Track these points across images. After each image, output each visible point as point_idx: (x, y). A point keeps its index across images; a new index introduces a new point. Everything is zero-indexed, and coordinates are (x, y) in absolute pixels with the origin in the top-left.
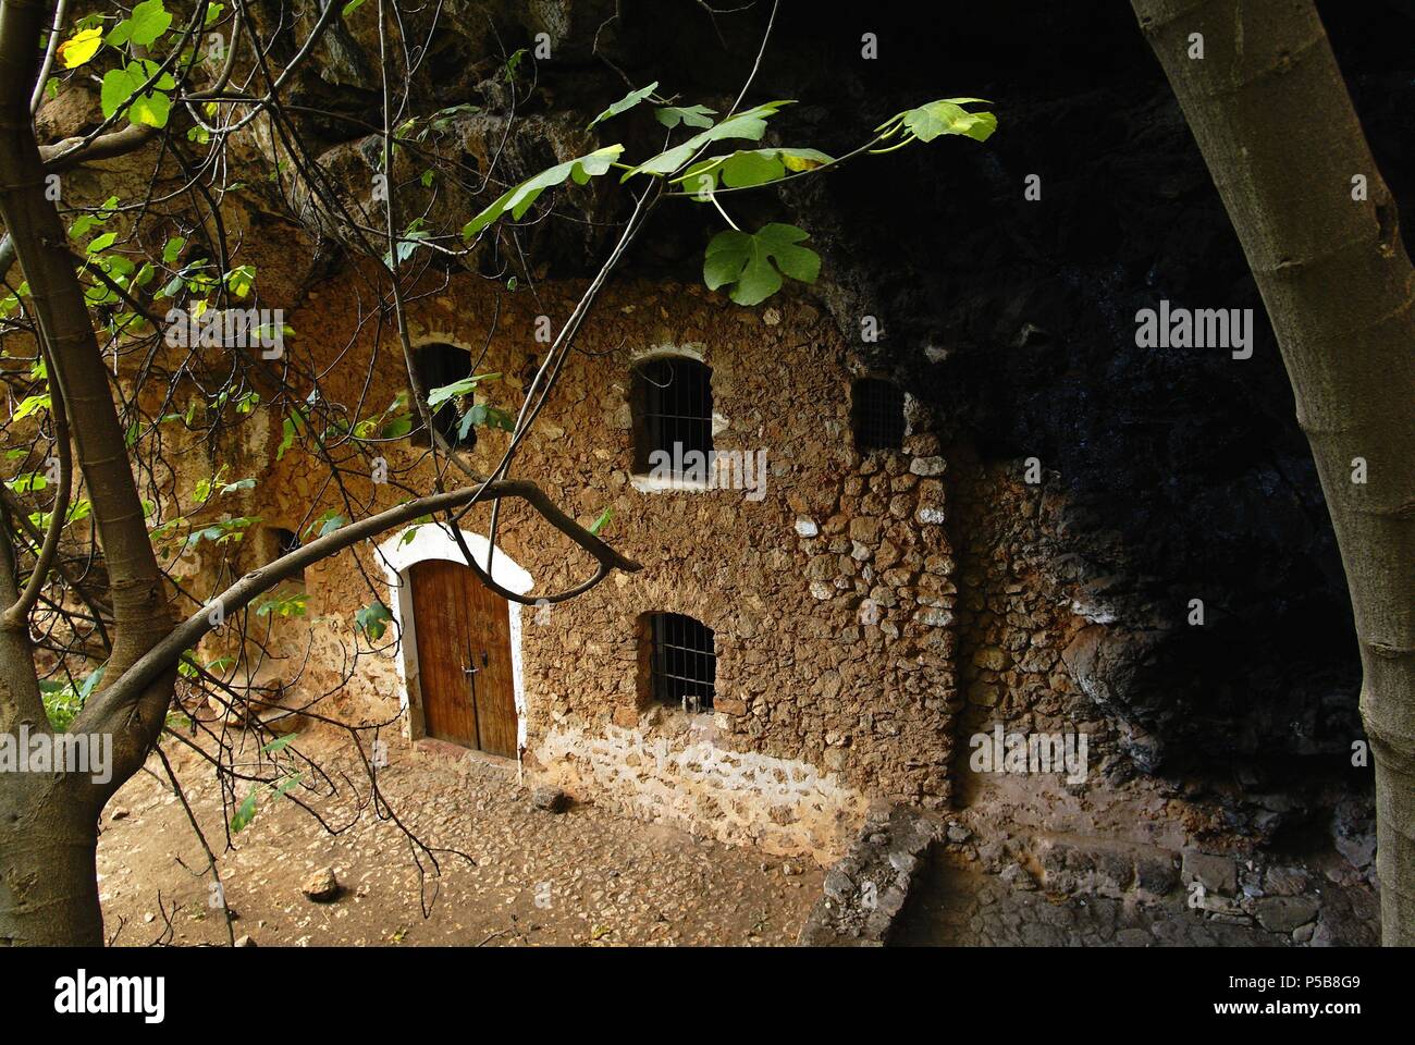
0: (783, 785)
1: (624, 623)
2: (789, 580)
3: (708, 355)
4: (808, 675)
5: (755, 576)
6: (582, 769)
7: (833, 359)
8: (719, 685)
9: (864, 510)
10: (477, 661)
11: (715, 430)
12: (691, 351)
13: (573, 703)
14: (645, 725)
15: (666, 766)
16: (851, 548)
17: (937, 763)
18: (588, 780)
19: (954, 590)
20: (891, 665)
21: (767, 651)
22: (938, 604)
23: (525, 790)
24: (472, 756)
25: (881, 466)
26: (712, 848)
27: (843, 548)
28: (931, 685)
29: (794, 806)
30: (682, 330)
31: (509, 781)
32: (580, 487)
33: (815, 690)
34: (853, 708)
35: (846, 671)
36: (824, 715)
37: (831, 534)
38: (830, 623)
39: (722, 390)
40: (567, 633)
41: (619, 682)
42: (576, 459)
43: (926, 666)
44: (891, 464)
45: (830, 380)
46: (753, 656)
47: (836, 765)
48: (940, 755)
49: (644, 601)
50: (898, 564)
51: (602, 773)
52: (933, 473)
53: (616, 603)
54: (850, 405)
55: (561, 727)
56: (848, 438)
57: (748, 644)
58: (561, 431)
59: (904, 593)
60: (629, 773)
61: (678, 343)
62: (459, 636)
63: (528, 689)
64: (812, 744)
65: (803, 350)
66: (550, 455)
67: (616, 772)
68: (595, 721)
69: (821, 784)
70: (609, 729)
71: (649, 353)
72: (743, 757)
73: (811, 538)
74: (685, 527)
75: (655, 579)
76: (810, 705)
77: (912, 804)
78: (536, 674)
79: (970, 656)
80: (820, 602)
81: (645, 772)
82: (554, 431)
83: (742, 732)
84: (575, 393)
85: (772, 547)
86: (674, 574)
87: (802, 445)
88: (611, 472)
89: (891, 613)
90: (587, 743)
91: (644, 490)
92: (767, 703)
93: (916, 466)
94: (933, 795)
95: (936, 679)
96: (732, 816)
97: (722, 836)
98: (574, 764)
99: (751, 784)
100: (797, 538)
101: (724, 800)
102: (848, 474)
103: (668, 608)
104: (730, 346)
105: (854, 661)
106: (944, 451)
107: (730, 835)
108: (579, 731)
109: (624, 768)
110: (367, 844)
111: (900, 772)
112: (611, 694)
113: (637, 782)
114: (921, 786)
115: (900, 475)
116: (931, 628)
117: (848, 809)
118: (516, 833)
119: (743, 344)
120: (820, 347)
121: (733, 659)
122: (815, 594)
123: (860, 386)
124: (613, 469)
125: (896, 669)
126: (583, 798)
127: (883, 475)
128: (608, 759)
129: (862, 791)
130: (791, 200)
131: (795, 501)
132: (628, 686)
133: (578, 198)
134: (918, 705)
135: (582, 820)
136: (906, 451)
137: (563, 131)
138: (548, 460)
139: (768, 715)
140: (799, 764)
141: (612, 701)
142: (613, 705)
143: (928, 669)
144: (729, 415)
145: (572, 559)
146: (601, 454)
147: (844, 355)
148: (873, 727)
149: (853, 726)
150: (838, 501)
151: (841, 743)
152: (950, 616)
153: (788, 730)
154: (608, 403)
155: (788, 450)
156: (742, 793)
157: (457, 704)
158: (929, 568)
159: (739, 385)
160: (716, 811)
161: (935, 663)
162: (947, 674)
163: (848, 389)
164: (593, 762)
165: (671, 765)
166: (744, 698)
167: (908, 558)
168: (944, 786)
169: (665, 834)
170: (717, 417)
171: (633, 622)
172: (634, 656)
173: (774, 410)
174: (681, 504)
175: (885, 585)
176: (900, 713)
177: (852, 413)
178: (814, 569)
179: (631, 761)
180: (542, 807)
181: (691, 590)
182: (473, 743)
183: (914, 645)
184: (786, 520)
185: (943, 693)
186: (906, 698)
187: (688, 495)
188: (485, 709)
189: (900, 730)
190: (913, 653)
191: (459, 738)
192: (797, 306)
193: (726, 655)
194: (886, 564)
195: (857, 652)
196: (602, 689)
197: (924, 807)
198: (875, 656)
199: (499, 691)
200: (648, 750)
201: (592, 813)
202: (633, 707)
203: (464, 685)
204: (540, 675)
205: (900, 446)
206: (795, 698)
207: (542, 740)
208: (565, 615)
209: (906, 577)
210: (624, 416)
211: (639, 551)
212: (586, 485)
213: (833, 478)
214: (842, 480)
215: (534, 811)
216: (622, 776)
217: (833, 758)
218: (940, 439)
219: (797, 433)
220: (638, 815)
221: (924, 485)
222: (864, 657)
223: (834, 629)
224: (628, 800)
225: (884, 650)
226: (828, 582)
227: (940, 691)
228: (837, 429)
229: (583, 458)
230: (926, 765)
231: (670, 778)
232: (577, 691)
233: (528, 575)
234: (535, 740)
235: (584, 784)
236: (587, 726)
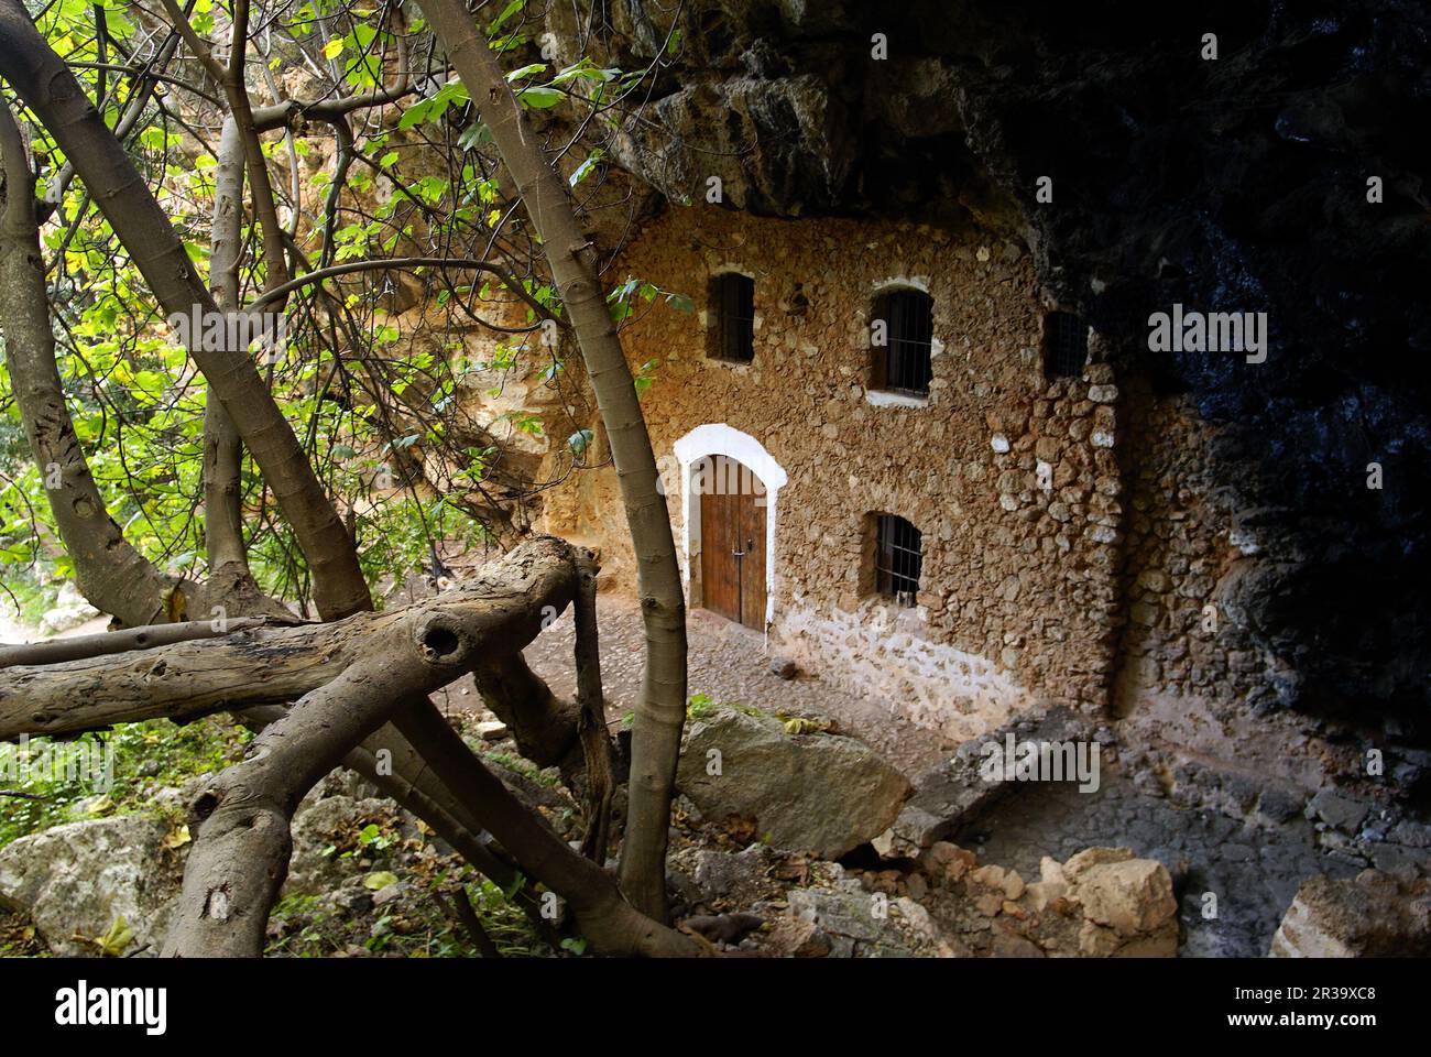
0: (966, 677)
1: (853, 519)
2: (984, 491)
3: (931, 287)
4: (993, 578)
5: (956, 486)
6: (812, 646)
7: (1030, 293)
8: (923, 581)
9: (1048, 431)
10: (744, 546)
11: (934, 353)
12: (918, 283)
13: (810, 586)
14: (862, 611)
15: (876, 650)
16: (1036, 465)
17: (1095, 672)
18: (816, 656)
19: (1119, 510)
20: (1061, 575)
21: (963, 554)
22: (1104, 522)
23: (768, 659)
24: (733, 627)
25: (1064, 392)
26: (905, 727)
27: (1028, 465)
28: (1095, 597)
29: (974, 698)
30: (912, 264)
31: (756, 650)
32: (827, 398)
33: (998, 593)
34: (1028, 612)
35: (1025, 578)
36: (1004, 617)
37: (1020, 451)
38: (1014, 532)
39: (941, 319)
40: (809, 524)
41: (845, 571)
42: (826, 375)
43: (1091, 579)
44: (1072, 390)
45: (1027, 312)
46: (950, 558)
47: (1010, 664)
48: (1098, 664)
49: (870, 502)
50: (1073, 483)
51: (828, 651)
52: (1106, 400)
53: (848, 502)
54: (1042, 335)
55: (799, 607)
56: (1039, 364)
57: (947, 547)
58: (816, 350)
59: (1076, 509)
60: (848, 653)
61: (908, 275)
62: (732, 523)
63: (777, 571)
64: (992, 642)
65: (1005, 284)
66: (806, 370)
67: (838, 651)
68: (825, 604)
69: (998, 680)
70: (835, 612)
71: (886, 284)
72: (936, 648)
73: (1004, 454)
74: (905, 438)
75: (879, 483)
76: (993, 606)
77: (1072, 708)
78: (784, 558)
79: (1135, 576)
80: (1007, 513)
81: (859, 653)
82: (811, 350)
83: (937, 625)
84: (828, 318)
85: (972, 460)
86: (894, 479)
87: (1001, 369)
88: (851, 386)
89: (1065, 526)
90: (818, 623)
91: (875, 404)
92: (959, 601)
93: (1094, 394)
94: (1090, 701)
95: (1098, 592)
96: (925, 701)
97: (915, 718)
98: (807, 641)
99: (941, 674)
100: (992, 455)
101: (919, 684)
102: (1036, 397)
103: (888, 509)
104: (949, 279)
105: (1032, 569)
106: (1118, 379)
107: (921, 717)
108: (812, 612)
109: (843, 647)
110: (632, 675)
111: (1063, 677)
112: (838, 581)
113: (853, 661)
114: (1080, 691)
115: (1080, 400)
116: (1099, 544)
117: (1017, 706)
118: (748, 688)
119: (959, 277)
120: (1020, 283)
121: (935, 558)
122: (1003, 505)
123: (1051, 318)
124: (853, 384)
125: (1066, 579)
126: (811, 671)
127: (1066, 399)
128: (832, 639)
129: (1031, 690)
130: (975, 148)
131: (994, 420)
132: (853, 576)
133: (815, 147)
134: (1083, 614)
135: (806, 688)
136: (1086, 378)
137: (800, 91)
138: (805, 374)
139: (959, 611)
140: (980, 658)
141: (839, 588)
142: (840, 591)
143: (1091, 583)
144: (945, 340)
145: (817, 462)
146: (845, 370)
147: (1039, 289)
148: (1044, 632)
149: (1027, 629)
150: (1026, 423)
151: (1015, 643)
152: (1113, 534)
153: (974, 627)
154: (852, 326)
155: (989, 373)
156: (935, 681)
157: (727, 582)
158: (1099, 488)
159: (954, 313)
160: (912, 695)
161: (1098, 577)
162: (1108, 589)
163: (1040, 320)
164: (821, 641)
165: (880, 650)
166: (941, 594)
167: (1082, 477)
168: (1100, 694)
169: (869, 709)
170: (935, 341)
171: (860, 520)
172: (858, 549)
173: (981, 337)
174: (903, 417)
175: (1061, 501)
176: (1066, 622)
177: (1043, 342)
178: (1004, 483)
179: (851, 642)
180: (776, 673)
181: (906, 495)
182: (736, 617)
183: (1082, 560)
184: (984, 436)
185: (1104, 606)
186: (1073, 608)
187: (909, 410)
188: (747, 588)
189: (1066, 636)
190: (1081, 566)
191: (726, 611)
192: (1004, 245)
193: (930, 555)
194: (1063, 481)
195: (1034, 561)
196: (832, 576)
197: (1081, 712)
198: (1049, 566)
199: (756, 573)
200: (864, 634)
201: (815, 685)
202: (854, 594)
203: (733, 566)
204: (787, 560)
205: (1080, 375)
206: (982, 599)
207: (784, 617)
208: (809, 509)
209: (1079, 495)
210: (864, 338)
211: (868, 457)
212: (832, 397)
213: (1024, 402)
214: (1031, 403)
215: (769, 675)
216: (842, 655)
217: (1009, 657)
218: (1115, 370)
219: (998, 358)
220: (852, 691)
221: (1100, 411)
222: (1040, 565)
223: (1017, 538)
224: (845, 677)
225: (1057, 561)
226: (1015, 495)
227: (1101, 604)
228: (1030, 357)
229: (831, 374)
230: (1085, 673)
231: (878, 660)
232: (814, 577)
233: (783, 473)
234: (779, 617)
235: (812, 659)
236: (818, 608)
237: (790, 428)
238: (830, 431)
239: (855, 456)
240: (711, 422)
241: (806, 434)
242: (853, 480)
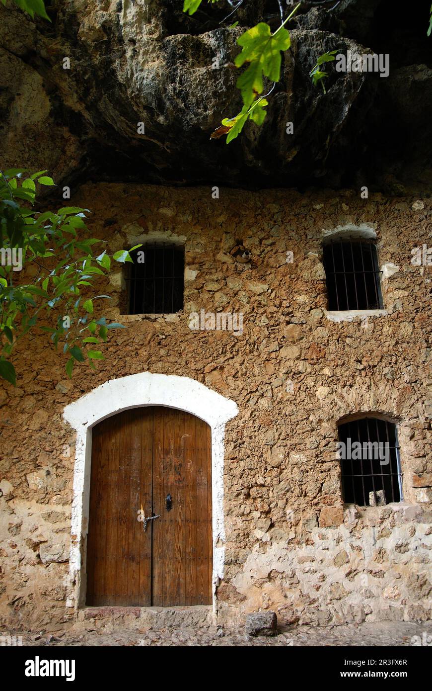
1: (326, 428)
3: (378, 230)
6: (286, 585)
8: (416, 464)
10: (159, 507)
12: (368, 229)
13: (276, 515)
14: (350, 519)
15: (374, 555)
24: (146, 612)
30: (359, 215)
31: (201, 624)
32: (281, 326)
40: (271, 448)
41: (322, 484)
42: (279, 306)
49: (344, 406)
53: (318, 413)
55: (263, 544)
58: (266, 287)
60: (337, 574)
61: (357, 222)
62: (142, 485)
63: (229, 513)
66: (255, 305)
67: (324, 578)
68: (299, 529)
70: (315, 533)
71: (336, 231)
74: (373, 341)
75: (351, 386)
78: (238, 495)
81: (354, 568)
82: (260, 288)
86: (367, 380)
88: (310, 310)
90: (291, 555)
91: (337, 321)
98: (278, 582)
103: (365, 408)
104: (393, 223)
108: (283, 544)
109: (331, 571)
112: (315, 498)
119: (401, 221)
124: (311, 309)
126: (289, 617)
128: (314, 566)
138: (253, 309)
141: (317, 504)
142: (318, 507)
144: (399, 263)
145: (276, 384)
146: (301, 298)
154: (305, 264)
157: (131, 558)
159: (402, 245)
164: (299, 575)
165: (379, 553)
171: (334, 426)
179: (340, 561)
181: (383, 389)
182: (144, 599)
188: (163, 557)
196: (305, 495)
199: (181, 535)
200: (357, 543)
202: (338, 504)
203: (142, 536)
204: (242, 497)
207: (240, 566)
208: (270, 432)
210: (320, 271)
211: (337, 366)
212: (288, 323)
216: (329, 580)
224: (337, 605)
229: (286, 304)
231: (378, 567)
232: (281, 503)
233: (233, 404)
234: (234, 569)
235: (288, 602)
236: (292, 535)
237: (239, 359)
238: (290, 352)
239: (322, 369)
240: (125, 375)
241: (259, 361)
242: (322, 391)
